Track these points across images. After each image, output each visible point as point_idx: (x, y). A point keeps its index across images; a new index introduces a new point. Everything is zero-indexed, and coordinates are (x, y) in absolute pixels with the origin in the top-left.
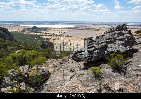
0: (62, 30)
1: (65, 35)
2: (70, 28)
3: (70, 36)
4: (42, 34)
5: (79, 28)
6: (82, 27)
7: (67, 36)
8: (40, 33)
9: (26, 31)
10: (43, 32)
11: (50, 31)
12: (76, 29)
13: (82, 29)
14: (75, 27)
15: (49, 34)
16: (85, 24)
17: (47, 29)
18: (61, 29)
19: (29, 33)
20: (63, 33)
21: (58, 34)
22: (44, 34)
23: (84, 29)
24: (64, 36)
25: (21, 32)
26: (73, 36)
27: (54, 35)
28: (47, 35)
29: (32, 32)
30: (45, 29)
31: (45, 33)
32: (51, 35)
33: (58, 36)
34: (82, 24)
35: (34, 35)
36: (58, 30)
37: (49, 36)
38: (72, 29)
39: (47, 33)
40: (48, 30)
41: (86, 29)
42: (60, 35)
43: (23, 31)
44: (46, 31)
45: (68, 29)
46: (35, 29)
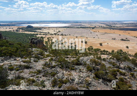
0: (57, 29)
1: (60, 33)
2: (65, 27)
3: (65, 35)
4: (36, 33)
5: (74, 27)
6: (77, 26)
7: (62, 35)
8: (35, 32)
9: (21, 30)
10: (37, 31)
11: (44, 30)
12: (71, 28)
13: (77, 28)
14: (70, 26)
15: (43, 33)
16: (81, 23)
17: (41, 28)
18: (56, 27)
19: (23, 32)
20: (58, 32)
21: (53, 33)
22: (38, 33)
23: (79, 28)
24: (59, 35)
25: (15, 31)
26: (68, 35)
27: (49, 34)
28: (41, 33)
29: (26, 31)
30: (40, 28)
31: (40, 32)
32: (45, 34)
33: (53, 35)
34: (77, 23)
35: (28, 34)
36: (54, 29)
37: (44, 34)
38: (67, 28)
39: (42, 32)
40: (43, 29)
41: (81, 27)
42: (55, 34)
43: (17, 31)
44: (40, 30)
45: (63, 28)
46: (30, 29)
